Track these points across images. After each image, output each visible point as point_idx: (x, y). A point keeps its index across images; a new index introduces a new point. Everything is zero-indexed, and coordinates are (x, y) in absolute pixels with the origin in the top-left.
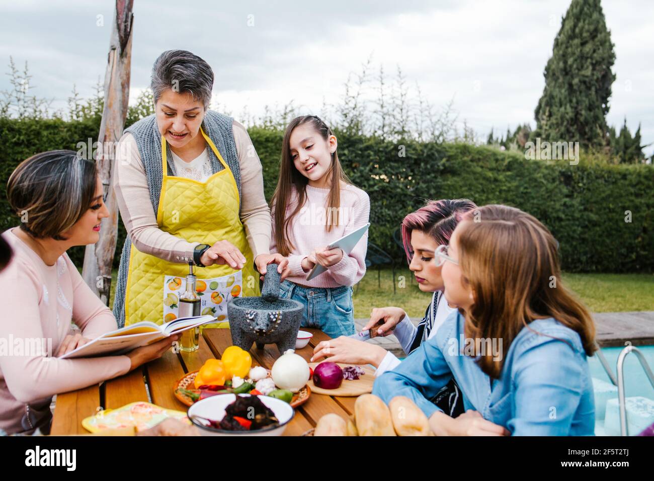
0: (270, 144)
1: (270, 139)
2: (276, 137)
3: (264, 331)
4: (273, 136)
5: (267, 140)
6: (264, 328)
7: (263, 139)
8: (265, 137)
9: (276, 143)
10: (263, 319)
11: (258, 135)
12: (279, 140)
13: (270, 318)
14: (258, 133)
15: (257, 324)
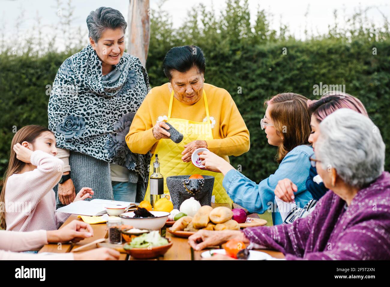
0: (333, 56)
1: (334, 51)
2: (341, 47)
3: (196, 190)
4: (337, 46)
5: (330, 51)
6: (196, 188)
7: (325, 52)
8: (327, 49)
9: (341, 55)
10: (195, 183)
11: (319, 47)
12: (344, 51)
13: (199, 182)
14: (318, 45)
15: (192, 187)
